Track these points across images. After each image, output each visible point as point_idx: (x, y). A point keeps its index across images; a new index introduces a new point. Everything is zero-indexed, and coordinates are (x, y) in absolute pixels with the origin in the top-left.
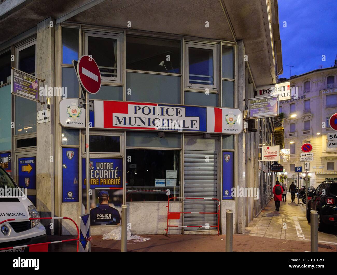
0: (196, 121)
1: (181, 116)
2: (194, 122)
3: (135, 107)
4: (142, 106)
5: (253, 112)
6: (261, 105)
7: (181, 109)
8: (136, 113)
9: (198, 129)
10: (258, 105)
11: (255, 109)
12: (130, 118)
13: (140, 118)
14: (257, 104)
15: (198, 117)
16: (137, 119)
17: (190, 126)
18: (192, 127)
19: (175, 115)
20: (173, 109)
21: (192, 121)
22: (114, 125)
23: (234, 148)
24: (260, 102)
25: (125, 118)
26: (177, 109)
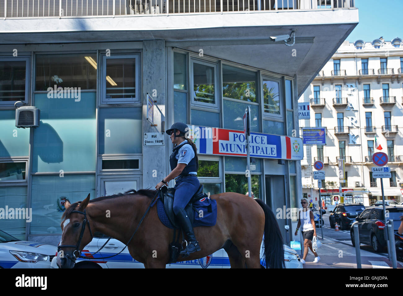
0: (274, 148)
1: (264, 144)
2: (273, 149)
3: (234, 134)
4: (239, 134)
5: (306, 140)
6: (312, 134)
7: (264, 137)
8: (235, 140)
9: (276, 156)
10: (309, 134)
11: (307, 137)
12: (231, 145)
13: (238, 145)
14: (309, 132)
15: (275, 145)
16: (236, 146)
17: (271, 154)
18: (272, 154)
19: (261, 143)
20: (259, 137)
21: (272, 148)
22: (220, 152)
23: (296, 173)
24: (311, 131)
25: (227, 145)
26: (262, 137)
